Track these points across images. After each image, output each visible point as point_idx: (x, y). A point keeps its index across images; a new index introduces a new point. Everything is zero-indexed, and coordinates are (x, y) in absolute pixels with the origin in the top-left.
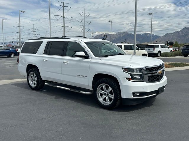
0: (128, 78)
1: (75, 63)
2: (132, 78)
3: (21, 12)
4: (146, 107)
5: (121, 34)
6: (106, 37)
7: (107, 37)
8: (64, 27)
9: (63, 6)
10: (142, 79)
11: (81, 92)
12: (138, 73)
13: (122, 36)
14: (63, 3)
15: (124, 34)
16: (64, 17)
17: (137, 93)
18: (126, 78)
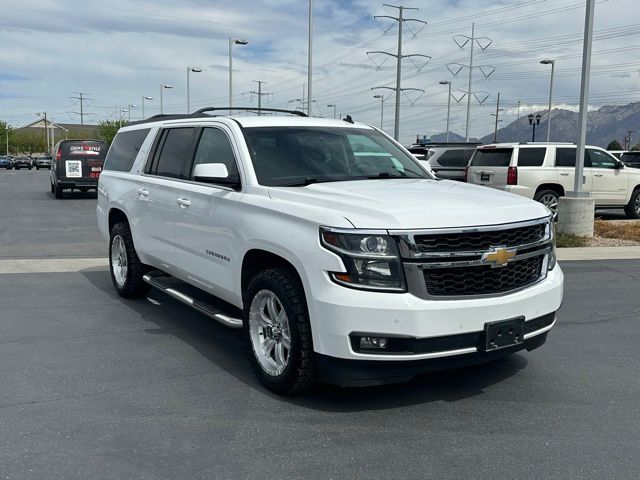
0: (336, 274)
1: (202, 204)
2: (353, 275)
3: (237, 42)
4: (440, 402)
5: (615, 111)
6: (535, 121)
7: (538, 121)
8: (398, 89)
9: (400, 20)
10: (399, 280)
11: (218, 316)
12: (384, 255)
13: (620, 117)
14: (401, 8)
15: (631, 112)
16: (399, 57)
17: (379, 337)
18: (330, 273)
